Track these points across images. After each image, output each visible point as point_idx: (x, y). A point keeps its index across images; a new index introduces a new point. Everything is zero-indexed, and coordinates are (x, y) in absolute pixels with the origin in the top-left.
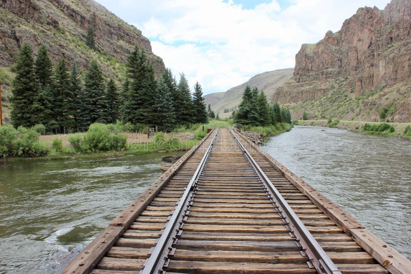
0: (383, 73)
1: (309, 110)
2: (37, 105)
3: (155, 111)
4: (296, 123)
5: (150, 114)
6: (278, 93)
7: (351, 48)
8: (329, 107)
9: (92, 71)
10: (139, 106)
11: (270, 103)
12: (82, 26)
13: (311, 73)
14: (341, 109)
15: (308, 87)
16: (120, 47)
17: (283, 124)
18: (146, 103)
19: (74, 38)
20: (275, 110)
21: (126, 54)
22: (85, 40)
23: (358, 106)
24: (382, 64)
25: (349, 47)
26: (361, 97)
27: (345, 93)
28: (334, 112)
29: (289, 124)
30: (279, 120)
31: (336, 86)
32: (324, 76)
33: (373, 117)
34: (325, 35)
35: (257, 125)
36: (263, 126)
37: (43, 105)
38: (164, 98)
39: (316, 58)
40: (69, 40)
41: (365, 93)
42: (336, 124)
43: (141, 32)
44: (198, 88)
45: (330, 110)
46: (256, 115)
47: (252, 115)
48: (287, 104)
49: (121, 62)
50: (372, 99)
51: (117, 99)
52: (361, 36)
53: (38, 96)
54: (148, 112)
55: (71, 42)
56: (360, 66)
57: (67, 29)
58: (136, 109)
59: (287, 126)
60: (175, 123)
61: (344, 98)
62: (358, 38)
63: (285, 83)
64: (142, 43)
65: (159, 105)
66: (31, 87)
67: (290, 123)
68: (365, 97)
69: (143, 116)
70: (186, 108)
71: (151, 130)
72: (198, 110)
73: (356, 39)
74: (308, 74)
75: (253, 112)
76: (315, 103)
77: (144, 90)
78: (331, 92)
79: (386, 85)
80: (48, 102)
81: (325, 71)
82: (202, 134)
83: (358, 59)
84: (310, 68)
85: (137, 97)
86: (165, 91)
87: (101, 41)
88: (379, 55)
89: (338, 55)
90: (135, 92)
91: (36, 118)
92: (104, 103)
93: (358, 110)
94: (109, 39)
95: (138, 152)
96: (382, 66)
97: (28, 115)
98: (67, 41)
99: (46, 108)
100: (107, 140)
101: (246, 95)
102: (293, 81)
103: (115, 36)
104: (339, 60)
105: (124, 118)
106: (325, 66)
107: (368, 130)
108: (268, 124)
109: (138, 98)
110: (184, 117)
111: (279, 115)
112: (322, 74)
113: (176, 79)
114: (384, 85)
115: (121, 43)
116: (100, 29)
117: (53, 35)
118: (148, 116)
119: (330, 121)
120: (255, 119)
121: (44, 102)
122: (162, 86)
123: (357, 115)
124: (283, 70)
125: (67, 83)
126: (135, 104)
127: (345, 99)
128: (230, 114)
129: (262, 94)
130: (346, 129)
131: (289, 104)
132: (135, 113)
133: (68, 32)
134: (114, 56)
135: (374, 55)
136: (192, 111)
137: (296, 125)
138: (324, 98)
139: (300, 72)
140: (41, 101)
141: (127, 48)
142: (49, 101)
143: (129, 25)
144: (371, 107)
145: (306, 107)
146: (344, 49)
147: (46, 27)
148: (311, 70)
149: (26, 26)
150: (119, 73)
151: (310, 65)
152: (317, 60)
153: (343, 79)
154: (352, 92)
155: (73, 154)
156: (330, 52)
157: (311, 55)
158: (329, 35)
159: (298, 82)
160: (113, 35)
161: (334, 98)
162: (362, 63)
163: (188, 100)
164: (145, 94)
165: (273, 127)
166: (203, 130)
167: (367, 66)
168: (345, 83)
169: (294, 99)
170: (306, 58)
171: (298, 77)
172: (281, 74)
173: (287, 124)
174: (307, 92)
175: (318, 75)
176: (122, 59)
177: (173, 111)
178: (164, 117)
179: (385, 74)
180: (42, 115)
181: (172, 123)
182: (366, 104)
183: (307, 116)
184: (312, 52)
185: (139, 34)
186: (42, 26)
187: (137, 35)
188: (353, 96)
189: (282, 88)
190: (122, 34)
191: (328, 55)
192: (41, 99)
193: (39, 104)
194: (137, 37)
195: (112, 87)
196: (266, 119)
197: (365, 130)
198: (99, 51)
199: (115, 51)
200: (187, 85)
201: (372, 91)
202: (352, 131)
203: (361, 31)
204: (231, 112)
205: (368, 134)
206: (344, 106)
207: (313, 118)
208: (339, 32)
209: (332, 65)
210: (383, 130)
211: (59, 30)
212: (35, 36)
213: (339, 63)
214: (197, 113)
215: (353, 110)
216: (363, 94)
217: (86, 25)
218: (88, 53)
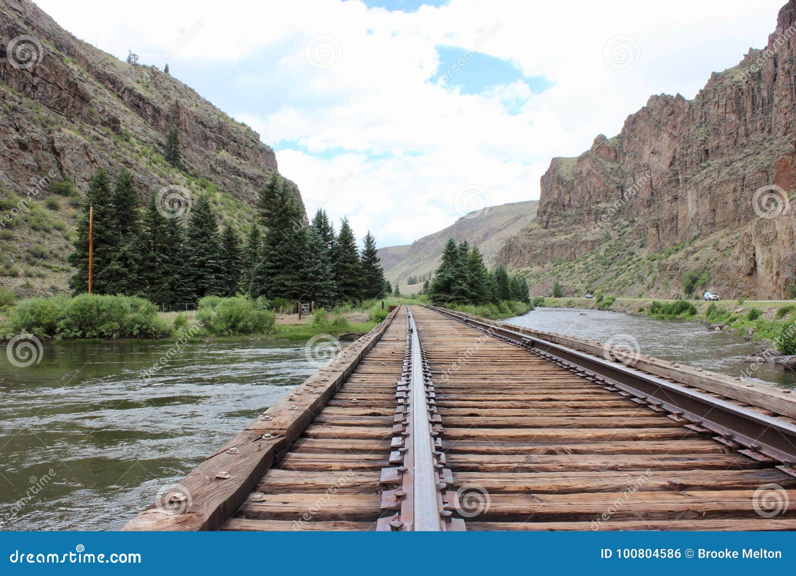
0: (693, 213)
1: (564, 279)
2: (117, 267)
3: (304, 278)
4: (540, 303)
5: (296, 283)
6: (510, 249)
7: (640, 166)
8: (602, 274)
9: (200, 213)
10: (277, 271)
11: (489, 266)
12: (155, 125)
13: (569, 212)
14: (621, 277)
15: (563, 238)
16: (222, 162)
17: (512, 302)
18: (289, 266)
19: (145, 149)
20: (498, 278)
21: (233, 176)
22: (163, 151)
23: (651, 273)
24: (691, 196)
25: (636, 165)
26: (657, 255)
27: (631, 249)
28: (610, 282)
29: (524, 304)
30: (506, 296)
31: (614, 235)
32: (593, 217)
33: (673, 291)
34: (592, 142)
35: (466, 304)
36: (476, 304)
37: (126, 266)
38: (319, 258)
39: (578, 185)
40: (138, 152)
41: (664, 247)
42: (609, 304)
43: (259, 135)
44: (369, 241)
45: (603, 280)
46: (465, 286)
47: (458, 287)
48: (525, 269)
49: (223, 191)
50: (673, 260)
51: (238, 259)
52: (656, 145)
53: (119, 252)
54: (294, 280)
55: (140, 156)
56: (655, 198)
57: (131, 132)
58: (273, 275)
59: (520, 306)
60: (335, 298)
61: (628, 257)
62: (652, 149)
63: (522, 230)
64: (260, 155)
65: (310, 269)
66: (108, 237)
67: (527, 301)
68: (663, 255)
69: (285, 286)
70: (351, 275)
71: (303, 307)
72: (370, 277)
73: (647, 151)
74: (562, 212)
75: (460, 282)
76: (576, 268)
77: (287, 245)
78: (605, 246)
79: (699, 234)
80: (134, 263)
81: (593, 207)
82: (382, 313)
83: (652, 186)
84: (566, 202)
85: (276, 256)
86: (320, 248)
87: (189, 151)
88: (686, 181)
89: (616, 179)
90: (271, 247)
91: (115, 287)
92: (220, 264)
93: (650, 279)
94: (203, 149)
95: (293, 336)
96: (692, 200)
97: (103, 283)
98: (135, 155)
99: (131, 271)
100: (249, 318)
101: (448, 254)
102: (536, 225)
103: (213, 144)
104: (618, 188)
105: (253, 290)
106: (594, 199)
107: (657, 312)
108: (485, 302)
109: (277, 258)
110: (347, 289)
111: (506, 288)
112: (589, 214)
113: (334, 228)
114: (696, 234)
115: (224, 155)
116: (186, 131)
117: (113, 145)
118: (292, 286)
119: (600, 300)
120: (463, 292)
121: (128, 262)
122: (315, 239)
123: (649, 288)
124: (520, 203)
125: (163, 233)
126: (272, 268)
127: (630, 260)
128: (419, 287)
129: (475, 251)
130: (625, 312)
131: (529, 268)
132: (272, 282)
133: (134, 137)
134: (210, 180)
135: (678, 180)
136: (361, 279)
137: (541, 306)
138: (593, 256)
139: (549, 210)
140: (124, 260)
141: (234, 164)
142: (136, 260)
143: (238, 123)
144: (671, 273)
145: (560, 273)
146: (628, 168)
147: (101, 132)
148: (569, 206)
149: (69, 129)
150: (224, 211)
151: (567, 197)
152: (579, 188)
153: (627, 223)
154: (641, 247)
155: (205, 336)
156: (601, 173)
157: (568, 178)
158: (600, 140)
159: (546, 228)
160: (210, 141)
161: (610, 257)
162: (659, 195)
163: (354, 260)
164: (288, 252)
165: (495, 308)
166: (383, 307)
167: (666, 200)
168: (629, 230)
169: (538, 259)
170: (558, 183)
171: (545, 218)
172: (514, 211)
173: (520, 303)
174: (561, 246)
175: (581, 214)
176: (225, 184)
177: (332, 279)
178: (317, 288)
179: (697, 214)
180: (125, 282)
181: (329, 298)
182: (662, 268)
183: (562, 290)
184: (570, 173)
185: (255, 138)
186: (94, 129)
187: (253, 141)
188: (644, 254)
189: (515, 238)
190: (225, 140)
191: (599, 180)
192: (123, 257)
193: (119, 264)
194: (252, 144)
195: (230, 239)
196: (482, 294)
197: (653, 312)
198: (186, 170)
199: (213, 170)
200: (351, 238)
201: (675, 244)
202: (632, 315)
203: (657, 136)
204: (422, 284)
205: (657, 319)
206: (627, 273)
207: (572, 293)
208: (619, 137)
209: (607, 198)
210: (679, 313)
211: (121, 134)
212: (85, 147)
213: (620, 192)
214: (368, 283)
215: (641, 279)
216: (661, 250)
217: (163, 123)
218: (170, 175)
